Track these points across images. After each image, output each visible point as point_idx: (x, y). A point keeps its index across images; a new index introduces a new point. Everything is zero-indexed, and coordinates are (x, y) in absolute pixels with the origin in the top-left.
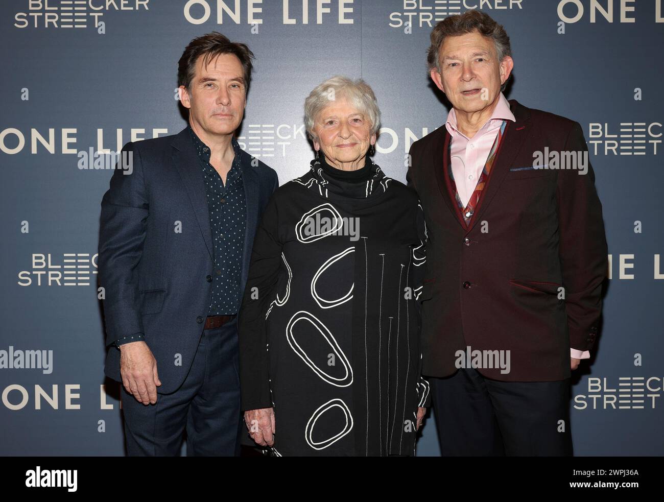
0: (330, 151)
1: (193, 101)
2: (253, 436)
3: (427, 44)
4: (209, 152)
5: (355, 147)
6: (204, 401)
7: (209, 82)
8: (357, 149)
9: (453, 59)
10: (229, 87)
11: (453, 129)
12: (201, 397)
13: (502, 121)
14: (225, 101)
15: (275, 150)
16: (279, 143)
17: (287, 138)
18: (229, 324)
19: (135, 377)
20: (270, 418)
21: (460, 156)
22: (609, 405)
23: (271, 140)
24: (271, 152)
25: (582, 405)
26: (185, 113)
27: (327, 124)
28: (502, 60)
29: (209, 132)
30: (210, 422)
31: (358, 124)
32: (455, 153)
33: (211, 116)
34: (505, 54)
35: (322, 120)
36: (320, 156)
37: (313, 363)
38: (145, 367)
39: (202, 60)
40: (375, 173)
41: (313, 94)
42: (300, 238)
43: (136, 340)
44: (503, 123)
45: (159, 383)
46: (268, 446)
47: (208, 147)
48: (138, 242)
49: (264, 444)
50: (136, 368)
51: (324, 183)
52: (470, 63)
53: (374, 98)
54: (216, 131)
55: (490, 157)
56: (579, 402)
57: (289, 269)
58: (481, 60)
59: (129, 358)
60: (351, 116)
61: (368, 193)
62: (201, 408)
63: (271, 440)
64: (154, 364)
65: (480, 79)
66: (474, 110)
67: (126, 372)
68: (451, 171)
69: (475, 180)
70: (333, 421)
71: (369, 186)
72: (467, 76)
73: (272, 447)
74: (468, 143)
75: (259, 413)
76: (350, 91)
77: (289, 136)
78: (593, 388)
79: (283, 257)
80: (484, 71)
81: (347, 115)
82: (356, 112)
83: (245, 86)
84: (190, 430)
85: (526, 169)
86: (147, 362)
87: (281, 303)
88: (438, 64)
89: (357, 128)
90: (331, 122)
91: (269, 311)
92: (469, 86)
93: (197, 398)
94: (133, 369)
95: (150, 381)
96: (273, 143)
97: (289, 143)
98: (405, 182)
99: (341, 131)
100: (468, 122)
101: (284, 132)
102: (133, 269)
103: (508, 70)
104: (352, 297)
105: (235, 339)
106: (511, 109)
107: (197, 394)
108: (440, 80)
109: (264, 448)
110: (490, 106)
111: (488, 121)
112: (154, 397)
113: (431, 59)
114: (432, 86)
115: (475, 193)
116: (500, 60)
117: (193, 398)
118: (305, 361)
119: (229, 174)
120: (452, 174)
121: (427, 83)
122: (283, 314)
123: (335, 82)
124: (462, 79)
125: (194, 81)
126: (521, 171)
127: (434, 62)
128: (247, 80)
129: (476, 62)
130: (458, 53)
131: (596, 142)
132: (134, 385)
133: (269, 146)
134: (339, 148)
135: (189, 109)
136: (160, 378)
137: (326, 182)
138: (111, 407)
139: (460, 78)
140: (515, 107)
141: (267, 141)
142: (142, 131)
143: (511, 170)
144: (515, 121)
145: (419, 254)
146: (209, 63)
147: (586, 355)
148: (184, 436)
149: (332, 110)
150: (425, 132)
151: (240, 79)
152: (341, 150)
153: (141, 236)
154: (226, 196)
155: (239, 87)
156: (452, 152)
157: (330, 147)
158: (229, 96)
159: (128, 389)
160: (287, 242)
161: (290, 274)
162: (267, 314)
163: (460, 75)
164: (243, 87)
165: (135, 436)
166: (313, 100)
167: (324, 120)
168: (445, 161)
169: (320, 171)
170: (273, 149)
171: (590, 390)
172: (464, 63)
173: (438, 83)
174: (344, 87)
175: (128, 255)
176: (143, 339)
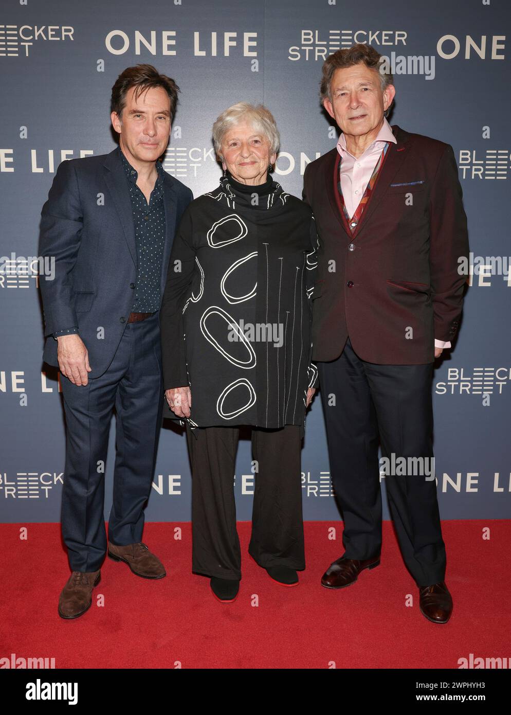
0: (234, 169)
1: (124, 128)
2: (173, 409)
3: (320, 76)
4: (136, 175)
5: (254, 165)
6: (130, 383)
7: (138, 114)
8: (257, 166)
9: (343, 90)
10: (156, 119)
11: (343, 150)
12: (128, 379)
13: (385, 143)
14: (151, 132)
15: (188, 171)
16: (191, 165)
17: (197, 160)
18: (150, 319)
19: (70, 364)
20: (187, 394)
21: (348, 174)
22: (464, 391)
23: (184, 162)
24: (184, 173)
25: (443, 390)
26: (116, 136)
27: (231, 145)
28: (385, 89)
29: (137, 158)
30: (134, 400)
31: (257, 145)
32: (344, 172)
33: (138, 145)
34: (388, 83)
35: (226, 142)
36: (227, 175)
37: (223, 350)
38: (78, 357)
39: (133, 92)
40: (276, 189)
41: (220, 119)
42: (211, 244)
43: (71, 333)
44: (386, 144)
45: (90, 370)
46: (185, 417)
47: (135, 171)
48: (74, 250)
49: (182, 416)
50: (71, 357)
51: (231, 196)
52: (356, 93)
53: (273, 122)
54: (142, 158)
55: (373, 175)
56: (439, 388)
57: (202, 271)
58: (366, 89)
59: (65, 348)
60: (250, 138)
61: (270, 205)
62: (128, 389)
63: (188, 412)
64: (86, 354)
65: (366, 106)
66: (361, 133)
67: (62, 359)
68: (340, 187)
69: (360, 195)
70: (240, 396)
71: (270, 198)
72: (354, 104)
73: (189, 418)
74: (356, 163)
75: (178, 390)
76: (250, 116)
77: (200, 159)
78: (452, 376)
79: (197, 260)
80: (369, 99)
81: (247, 137)
82: (255, 134)
83: (171, 118)
84: (119, 407)
85: (404, 184)
86: (80, 352)
87: (195, 300)
88: (329, 94)
89: (257, 148)
90: (235, 144)
91: (186, 307)
92: (356, 113)
93: (124, 381)
94: (69, 357)
95: (82, 368)
96: (186, 165)
97: (200, 165)
98: (301, 198)
99: (242, 152)
100: (356, 144)
101: (195, 154)
102: (68, 274)
103: (391, 96)
104: (255, 294)
105: (157, 331)
106: (393, 133)
107: (124, 377)
108: (332, 109)
109: (182, 419)
110: (375, 130)
111: (373, 143)
112: (85, 381)
113: (324, 90)
114: (325, 113)
115: (361, 206)
116: (383, 89)
117: (120, 380)
118: (216, 348)
119: (152, 194)
120: (341, 190)
121: (320, 110)
122: (197, 309)
123: (238, 107)
124: (350, 107)
125: (125, 110)
126: (400, 186)
127: (326, 93)
128: (172, 112)
129: (362, 91)
130: (346, 84)
131: (465, 167)
132: (69, 370)
133: (183, 167)
134: (241, 166)
135: (119, 134)
136: (91, 365)
137: (233, 195)
138: (50, 390)
139: (348, 106)
140: (396, 131)
141: (181, 162)
142: (71, 152)
143: (392, 186)
144: (396, 143)
145: (312, 259)
146: (139, 96)
147: (448, 345)
148: (114, 411)
149: (235, 133)
150: (318, 156)
151: (166, 112)
152: (242, 168)
153: (76, 245)
154: (149, 213)
155: (165, 118)
156: (341, 170)
157: (234, 165)
158: (155, 128)
159: (64, 373)
160: (199, 248)
161: (203, 275)
162: (184, 310)
163: (348, 104)
164: (168, 119)
165: (73, 411)
166: (220, 124)
167: (228, 142)
168: (335, 178)
169: (228, 186)
170: (186, 170)
171: (449, 379)
172: (351, 92)
173: (330, 111)
174: (245, 112)
175: (65, 261)
176: (77, 333)
